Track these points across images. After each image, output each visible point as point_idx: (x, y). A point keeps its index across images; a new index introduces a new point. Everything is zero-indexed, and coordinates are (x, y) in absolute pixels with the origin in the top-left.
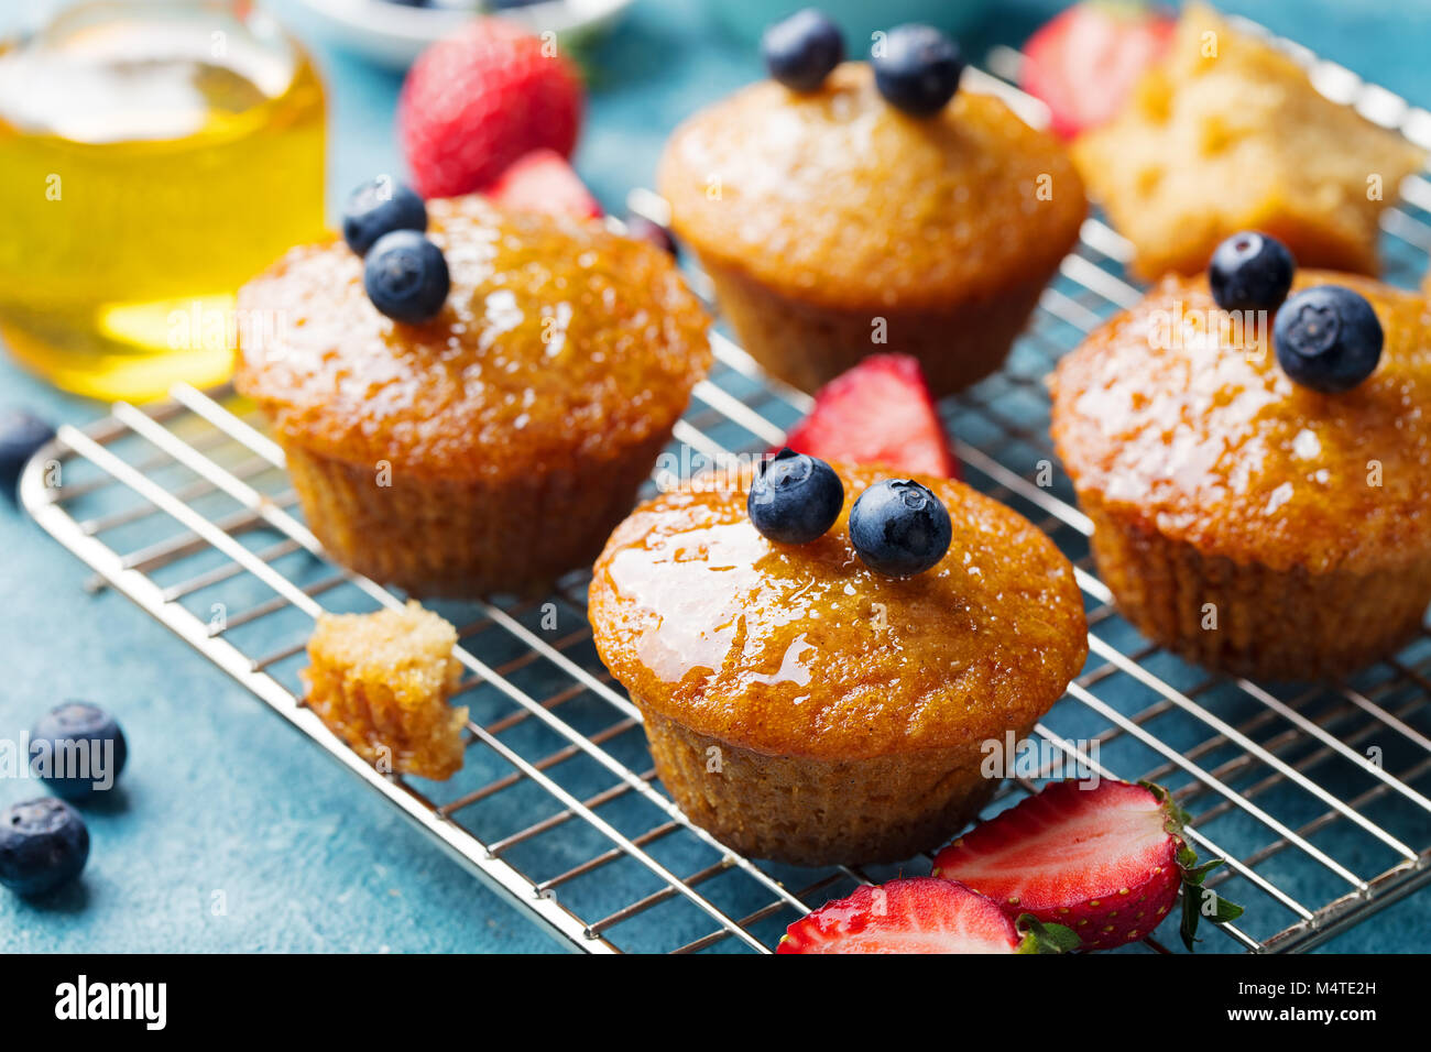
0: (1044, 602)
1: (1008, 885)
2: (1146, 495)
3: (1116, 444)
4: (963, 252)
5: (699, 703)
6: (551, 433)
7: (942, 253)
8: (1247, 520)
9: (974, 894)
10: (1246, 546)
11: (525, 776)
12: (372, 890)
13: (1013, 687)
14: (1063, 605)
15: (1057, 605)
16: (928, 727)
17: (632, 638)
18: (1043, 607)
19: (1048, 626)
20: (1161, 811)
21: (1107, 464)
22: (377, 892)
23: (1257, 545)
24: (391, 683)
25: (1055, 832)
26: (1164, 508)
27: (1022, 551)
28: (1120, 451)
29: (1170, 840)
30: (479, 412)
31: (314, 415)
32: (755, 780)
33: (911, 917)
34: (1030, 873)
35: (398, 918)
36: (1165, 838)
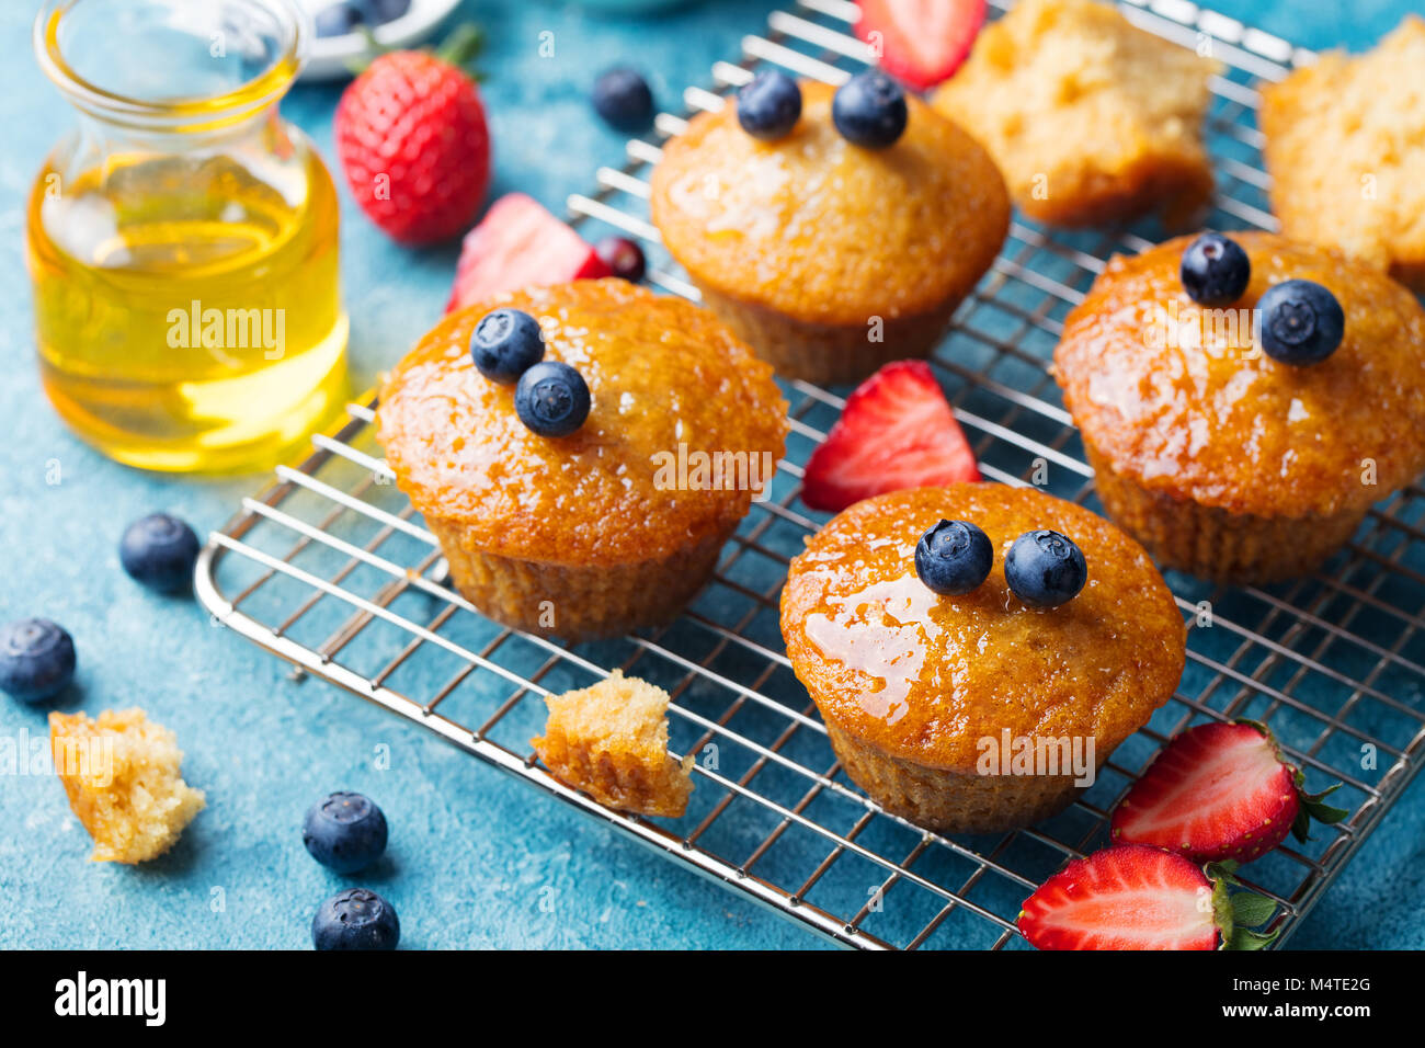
0: (1147, 595)
1: (1177, 831)
2: (1178, 474)
3: (1141, 430)
4: (939, 260)
5: (927, 746)
6: (697, 508)
7: (925, 264)
8: (1267, 484)
9: (1164, 852)
10: (1269, 505)
11: (737, 794)
12: (623, 904)
13: (1155, 679)
14: (1159, 591)
15: (1155, 593)
16: (1107, 729)
17: (852, 697)
18: (1148, 599)
19: (1160, 617)
20: (1269, 745)
21: (1137, 449)
22: (629, 905)
23: (1278, 503)
24: (636, 752)
25: (1193, 778)
26: (1196, 483)
27: (1110, 548)
28: (1144, 436)
29: (1284, 768)
30: (637, 503)
31: (501, 528)
32: (963, 787)
33: (1120, 880)
34: (1188, 819)
35: (655, 926)
36: (1279, 768)
